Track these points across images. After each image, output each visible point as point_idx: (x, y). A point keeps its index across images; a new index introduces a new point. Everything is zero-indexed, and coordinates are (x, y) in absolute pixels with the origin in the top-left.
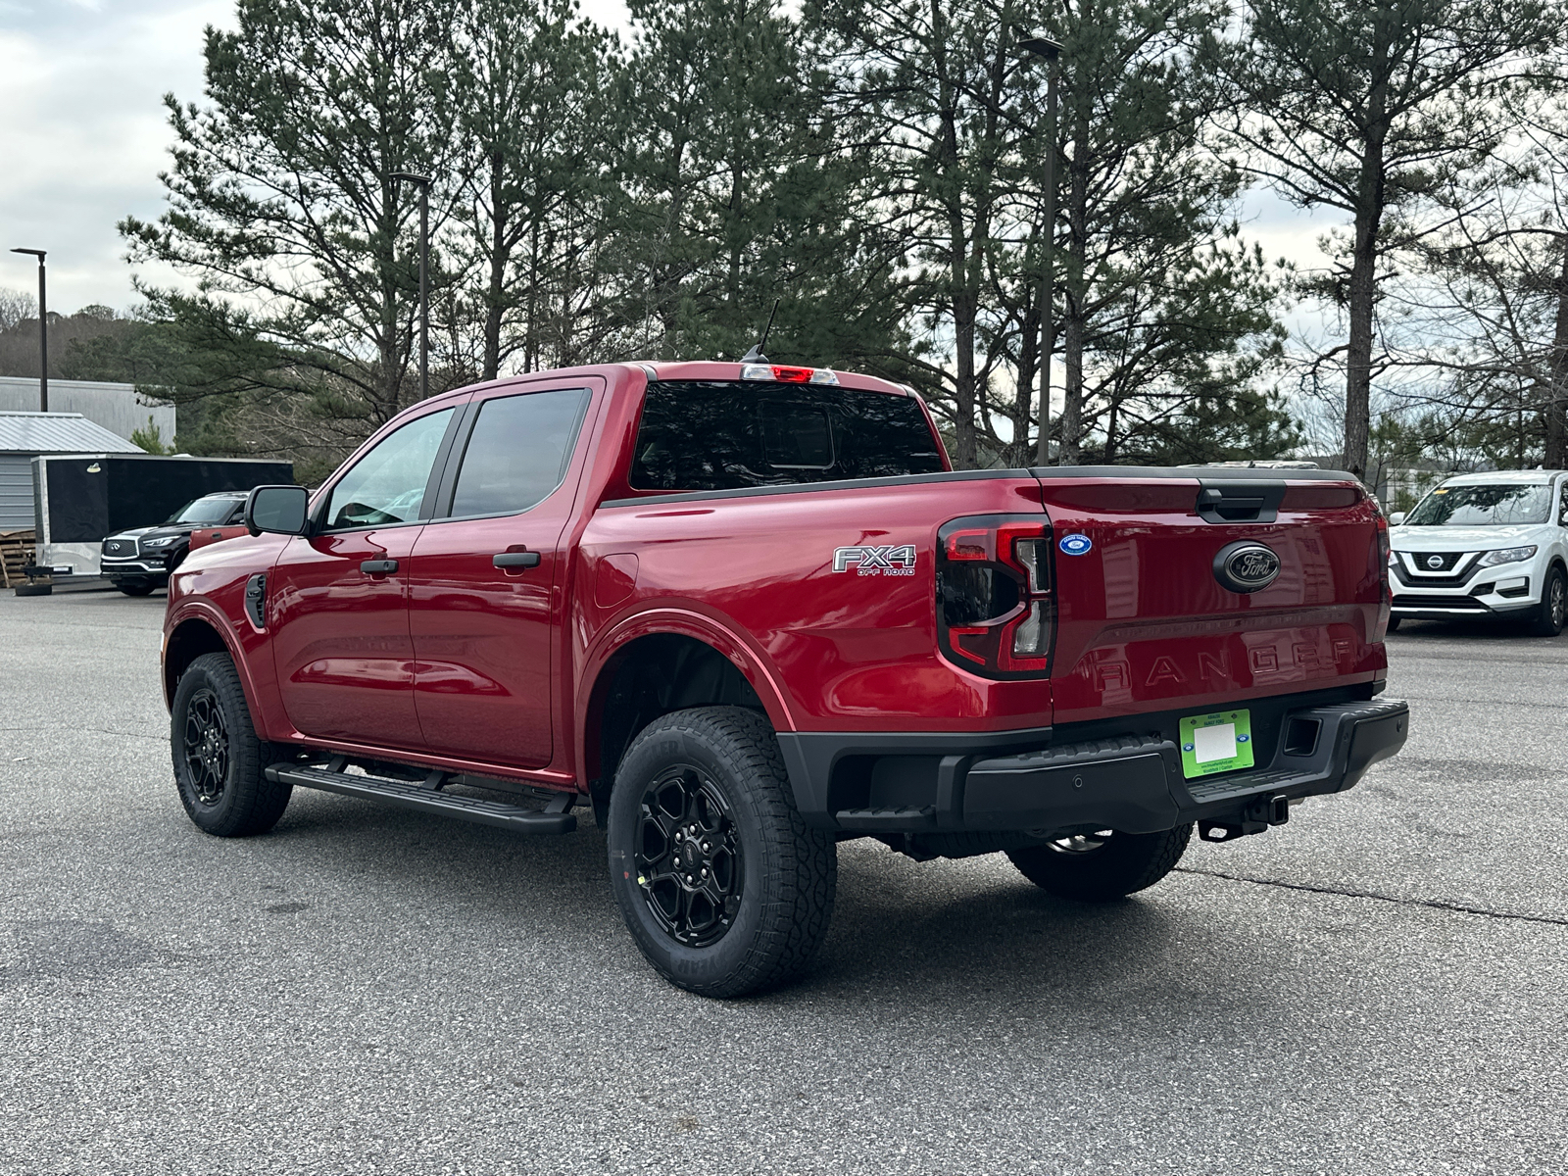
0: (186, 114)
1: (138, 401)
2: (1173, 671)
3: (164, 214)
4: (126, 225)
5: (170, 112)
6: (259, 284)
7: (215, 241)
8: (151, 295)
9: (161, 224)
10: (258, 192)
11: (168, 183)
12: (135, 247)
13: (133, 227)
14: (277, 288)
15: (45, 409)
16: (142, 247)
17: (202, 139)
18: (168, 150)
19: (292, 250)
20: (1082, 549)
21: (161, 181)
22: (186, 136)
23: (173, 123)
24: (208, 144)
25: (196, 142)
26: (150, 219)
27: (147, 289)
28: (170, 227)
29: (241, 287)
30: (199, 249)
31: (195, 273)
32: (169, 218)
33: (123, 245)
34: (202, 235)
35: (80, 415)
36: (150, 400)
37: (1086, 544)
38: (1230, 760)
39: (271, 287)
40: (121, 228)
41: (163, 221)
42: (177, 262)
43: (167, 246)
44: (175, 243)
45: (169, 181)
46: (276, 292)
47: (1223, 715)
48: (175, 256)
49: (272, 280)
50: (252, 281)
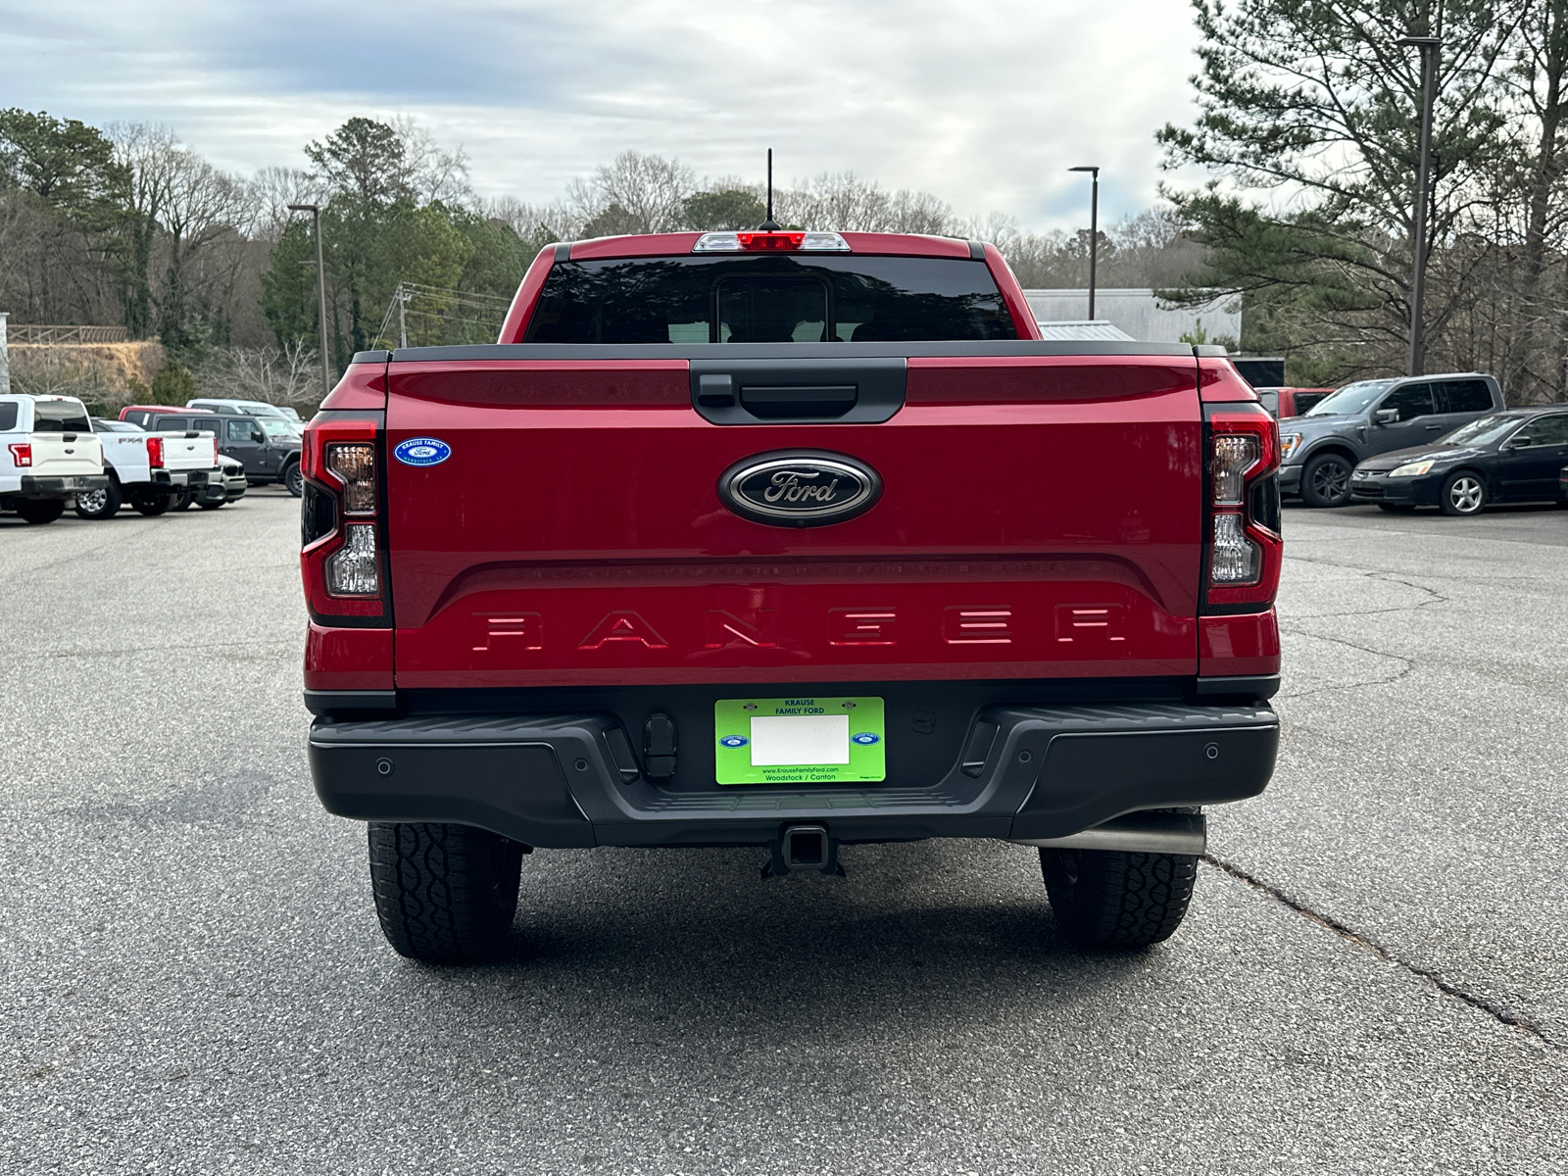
0: (1212, 11)
1: (1158, 305)
2: (639, 630)
3: (1200, 117)
4: (1164, 132)
5: (1198, 12)
6: (1289, 177)
7: (1251, 137)
8: (1176, 200)
9: (1196, 128)
10: (1285, 81)
11: (1198, 86)
12: (1171, 154)
13: (1170, 133)
14: (1307, 179)
15: (1092, 318)
16: (1179, 152)
17: (1226, 34)
18: (1194, 51)
19: (1327, 137)
20: (434, 458)
21: (1191, 85)
22: (1211, 33)
23: (1198, 22)
24: (1232, 40)
25: (1221, 38)
26: (1187, 124)
27: (1173, 194)
28: (1206, 129)
29: (1273, 181)
30: (1235, 148)
31: (1228, 171)
32: (1205, 121)
33: (1160, 152)
34: (1237, 133)
35: (1107, 322)
36: (1168, 304)
37: (441, 452)
38: (835, 768)
39: (1300, 178)
40: (1159, 136)
41: (1199, 123)
42: (1213, 164)
43: (1201, 148)
44: (1209, 145)
45: (1199, 83)
46: (1305, 182)
47: (818, 702)
48: (1208, 158)
49: (1300, 171)
50: (1282, 174)
